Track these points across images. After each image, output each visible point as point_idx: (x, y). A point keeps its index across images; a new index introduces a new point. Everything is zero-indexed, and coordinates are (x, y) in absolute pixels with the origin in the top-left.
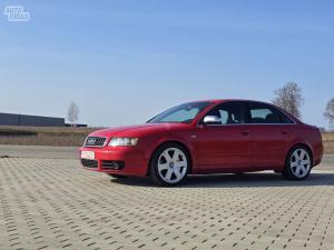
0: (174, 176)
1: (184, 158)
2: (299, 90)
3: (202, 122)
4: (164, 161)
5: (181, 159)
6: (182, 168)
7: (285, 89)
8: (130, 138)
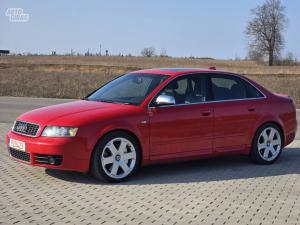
0: (120, 171)
1: (133, 148)
2: (282, 8)
3: (154, 103)
4: (109, 154)
5: (129, 150)
6: (130, 161)
7: (264, 8)
8: (69, 127)
